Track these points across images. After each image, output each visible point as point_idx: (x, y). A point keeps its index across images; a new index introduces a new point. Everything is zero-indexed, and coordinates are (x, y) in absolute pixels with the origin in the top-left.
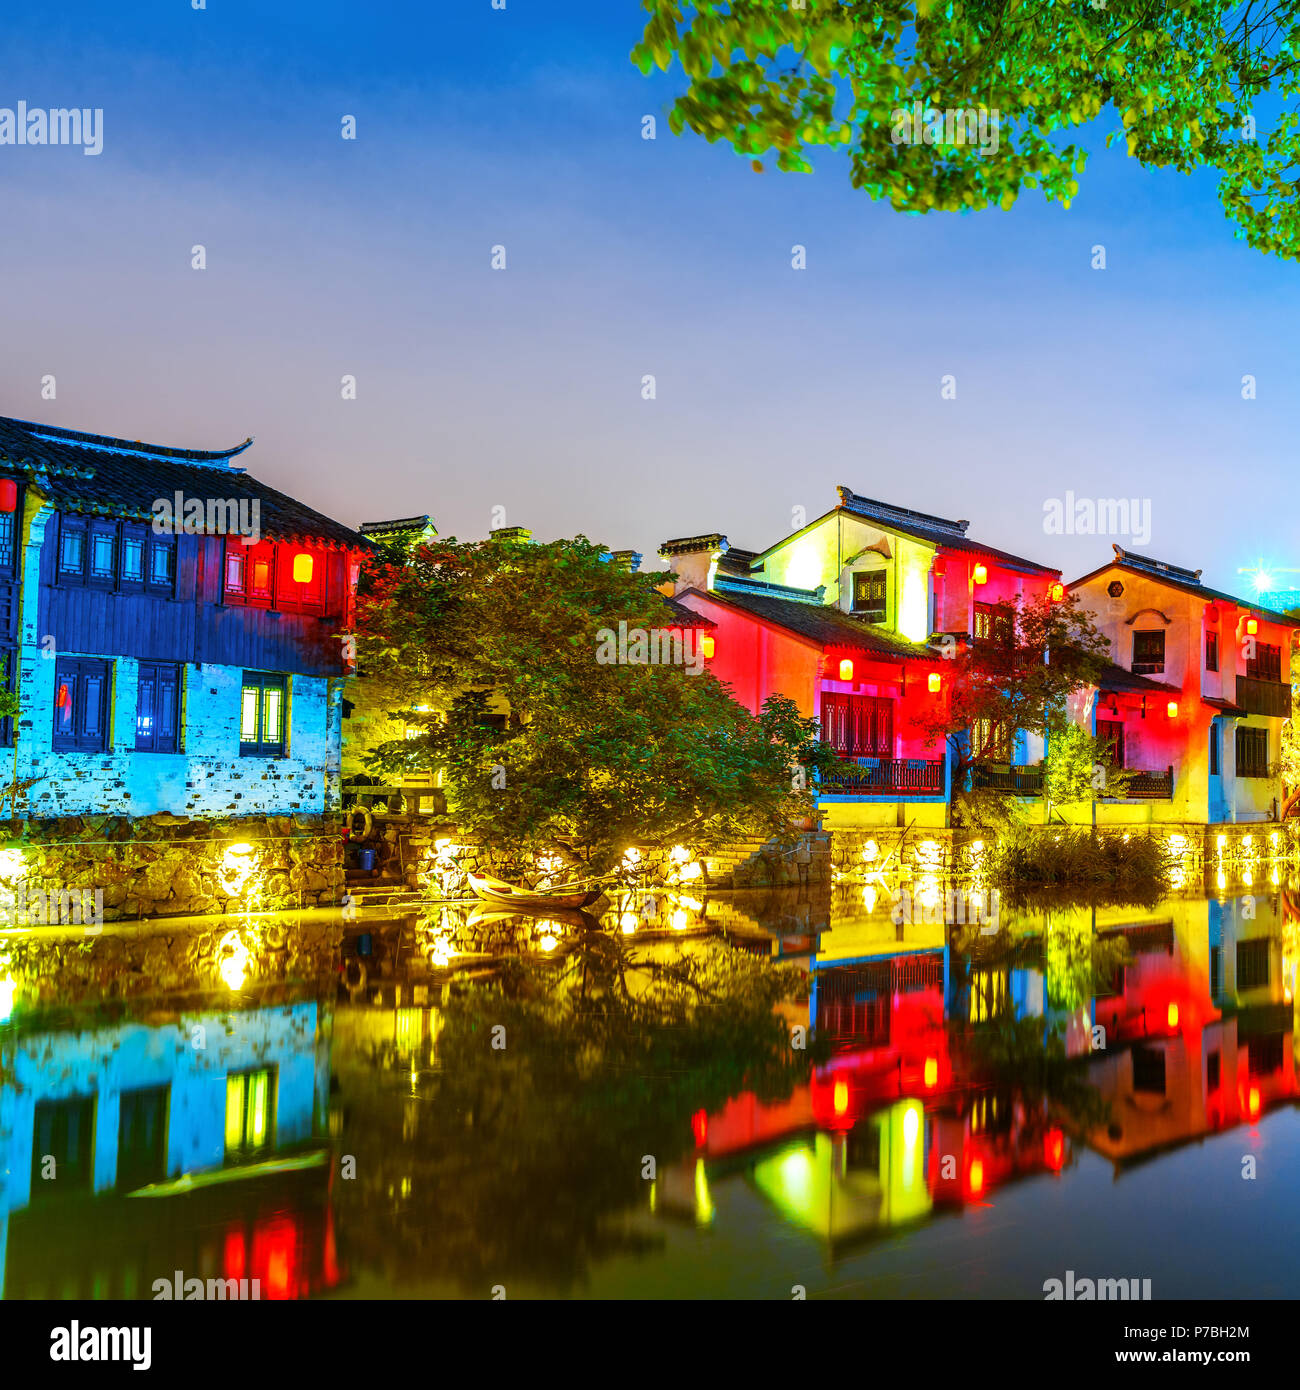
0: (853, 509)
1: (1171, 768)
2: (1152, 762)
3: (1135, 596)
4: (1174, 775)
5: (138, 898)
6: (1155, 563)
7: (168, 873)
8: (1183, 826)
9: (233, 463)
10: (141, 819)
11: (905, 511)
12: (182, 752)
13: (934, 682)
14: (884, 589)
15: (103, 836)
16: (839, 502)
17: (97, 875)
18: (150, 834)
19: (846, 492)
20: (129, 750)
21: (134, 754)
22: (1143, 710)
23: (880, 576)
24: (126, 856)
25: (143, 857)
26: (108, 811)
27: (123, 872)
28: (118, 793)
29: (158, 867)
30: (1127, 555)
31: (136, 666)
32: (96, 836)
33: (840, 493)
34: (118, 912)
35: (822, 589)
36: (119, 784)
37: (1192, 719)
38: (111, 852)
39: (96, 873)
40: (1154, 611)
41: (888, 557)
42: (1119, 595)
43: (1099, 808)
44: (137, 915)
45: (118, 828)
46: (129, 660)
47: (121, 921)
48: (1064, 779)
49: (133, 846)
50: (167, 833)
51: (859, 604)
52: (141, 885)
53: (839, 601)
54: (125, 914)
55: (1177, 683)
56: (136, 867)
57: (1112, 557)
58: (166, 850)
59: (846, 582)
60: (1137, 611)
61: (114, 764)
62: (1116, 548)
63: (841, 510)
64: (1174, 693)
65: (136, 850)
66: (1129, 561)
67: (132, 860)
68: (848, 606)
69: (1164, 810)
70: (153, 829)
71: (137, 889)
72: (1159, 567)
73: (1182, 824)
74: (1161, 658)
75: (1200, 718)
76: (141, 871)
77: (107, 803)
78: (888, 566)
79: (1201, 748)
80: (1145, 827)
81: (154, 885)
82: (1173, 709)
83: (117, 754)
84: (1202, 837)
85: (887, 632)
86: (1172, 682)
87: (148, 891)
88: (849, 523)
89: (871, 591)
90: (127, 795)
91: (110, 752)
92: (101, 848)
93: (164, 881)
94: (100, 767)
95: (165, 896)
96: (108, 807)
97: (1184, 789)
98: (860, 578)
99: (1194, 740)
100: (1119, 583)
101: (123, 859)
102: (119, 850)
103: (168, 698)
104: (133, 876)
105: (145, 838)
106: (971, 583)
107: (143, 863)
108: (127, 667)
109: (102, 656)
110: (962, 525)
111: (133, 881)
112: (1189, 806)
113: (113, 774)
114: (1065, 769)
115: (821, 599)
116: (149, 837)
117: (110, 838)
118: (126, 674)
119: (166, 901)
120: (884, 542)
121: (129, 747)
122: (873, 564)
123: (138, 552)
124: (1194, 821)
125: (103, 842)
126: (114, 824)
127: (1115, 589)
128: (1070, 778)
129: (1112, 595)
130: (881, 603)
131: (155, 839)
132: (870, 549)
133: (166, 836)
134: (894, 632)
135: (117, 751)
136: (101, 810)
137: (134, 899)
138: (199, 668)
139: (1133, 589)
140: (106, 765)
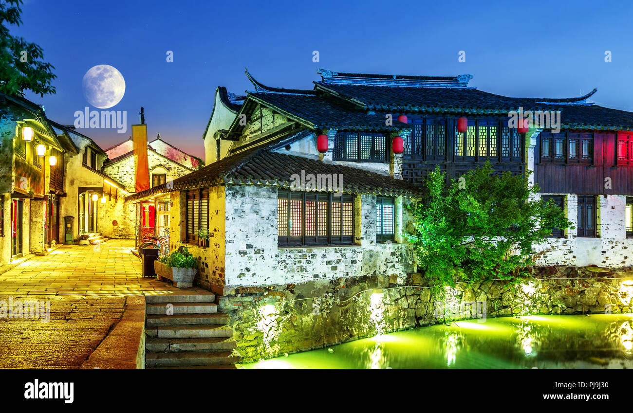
5: (582, 305)
7: (595, 293)
10: (581, 268)
12: (599, 237)
15: (565, 275)
17: (563, 293)
18: (586, 275)
20: (574, 236)
21: (577, 238)
24: (576, 285)
25: (583, 285)
26: (566, 264)
27: (575, 292)
28: (570, 256)
29: (590, 290)
31: (576, 198)
32: (562, 275)
34: (573, 310)
36: (570, 252)
38: (568, 283)
39: (563, 292)
44: (582, 312)
45: (571, 272)
46: (573, 195)
47: (575, 314)
49: (579, 280)
50: (594, 275)
52: (583, 298)
54: (576, 311)
56: (581, 290)
58: (594, 282)
61: (568, 243)
65: (580, 282)
67: (578, 287)
70: (587, 273)
71: (582, 300)
76: (582, 292)
77: (565, 261)
81: (589, 299)
83: (569, 238)
87: (586, 301)
90: (574, 257)
91: (566, 237)
92: (565, 281)
93: (593, 297)
94: (562, 244)
95: (594, 304)
96: (566, 262)
101: (574, 286)
102: (573, 282)
103: (590, 212)
104: (579, 294)
105: (583, 277)
107: (583, 288)
108: (572, 198)
109: (561, 194)
111: (579, 296)
113: (568, 247)
116: (585, 276)
117: (568, 276)
118: (572, 201)
119: (595, 306)
121: (574, 235)
123: (574, 145)
125: (565, 278)
126: (569, 270)
131: (588, 277)
133: (594, 276)
135: (569, 237)
136: (563, 264)
137: (580, 305)
138: (606, 197)
140: (565, 243)
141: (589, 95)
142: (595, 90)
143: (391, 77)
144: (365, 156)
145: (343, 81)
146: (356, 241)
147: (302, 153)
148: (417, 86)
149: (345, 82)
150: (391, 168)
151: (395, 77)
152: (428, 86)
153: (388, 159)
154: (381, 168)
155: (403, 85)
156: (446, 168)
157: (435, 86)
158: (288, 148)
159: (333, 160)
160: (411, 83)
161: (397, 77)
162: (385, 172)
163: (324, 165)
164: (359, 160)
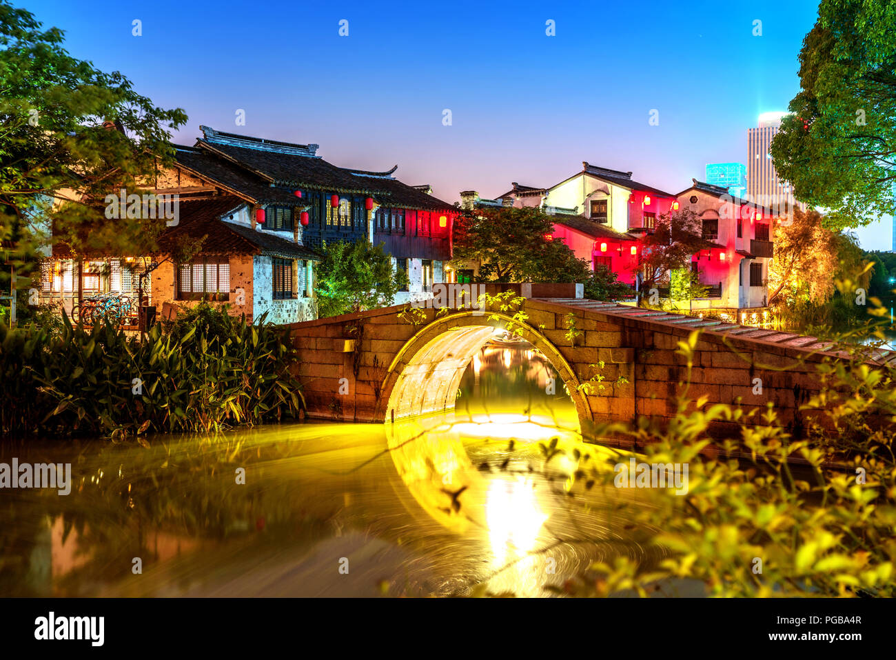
0: (590, 172)
1: (720, 283)
2: (712, 280)
3: (703, 203)
4: (722, 286)
6: (710, 186)
8: (727, 310)
9: (392, 176)
11: (608, 170)
12: (408, 291)
13: (634, 250)
14: (606, 208)
16: (583, 169)
19: (586, 164)
22: (709, 257)
23: (604, 202)
30: (699, 183)
31: (396, 260)
33: (583, 165)
35: (577, 208)
37: (731, 260)
40: (712, 210)
41: (608, 194)
42: (695, 202)
43: (692, 302)
46: (394, 258)
48: (679, 290)
51: (593, 215)
53: (584, 213)
55: (724, 244)
57: (692, 184)
59: (587, 205)
60: (704, 210)
62: (694, 180)
63: (585, 173)
64: (723, 249)
66: (700, 186)
68: (589, 215)
69: (717, 303)
72: (712, 187)
73: (727, 309)
74: (716, 232)
75: (734, 260)
78: (608, 198)
79: (735, 273)
80: (708, 310)
82: (722, 256)
84: (736, 314)
85: (608, 227)
86: (722, 244)
88: (588, 178)
89: (599, 209)
97: (727, 293)
98: (594, 203)
99: (732, 270)
100: (695, 197)
106: (643, 204)
108: (394, 261)
110: (629, 174)
112: (729, 300)
114: (679, 285)
115: (577, 212)
120: (606, 187)
122: (602, 197)
124: (732, 307)
127: (693, 200)
128: (682, 289)
129: (692, 203)
130: (605, 214)
132: (599, 190)
134: (611, 227)
138: (412, 260)
139: (702, 200)
141: (393, 171)
142: (396, 167)
143: (260, 140)
144: (279, 227)
145: (222, 141)
146: (293, 296)
147: (241, 223)
148: (280, 151)
149: (225, 142)
150: (295, 236)
151: (263, 141)
152: (288, 152)
153: (292, 229)
154: (288, 235)
155: (269, 149)
156: (320, 235)
157: (293, 153)
158: (232, 217)
159: (262, 229)
160: (276, 148)
161: (265, 141)
162: (291, 239)
163: (256, 231)
164: (275, 229)
